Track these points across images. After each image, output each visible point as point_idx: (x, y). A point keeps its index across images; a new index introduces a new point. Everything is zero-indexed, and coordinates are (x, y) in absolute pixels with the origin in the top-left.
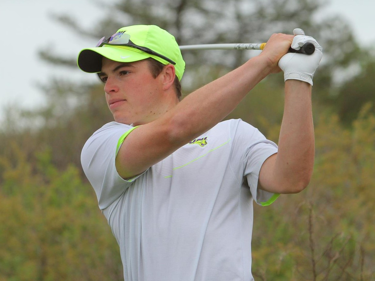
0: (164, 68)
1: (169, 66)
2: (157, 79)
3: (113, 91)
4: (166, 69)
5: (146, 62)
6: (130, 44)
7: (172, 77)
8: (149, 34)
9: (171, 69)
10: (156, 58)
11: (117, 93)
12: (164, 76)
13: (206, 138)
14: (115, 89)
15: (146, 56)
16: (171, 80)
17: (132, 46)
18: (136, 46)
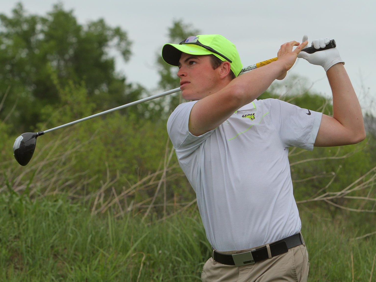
0: (222, 64)
1: (226, 62)
2: (215, 70)
3: (183, 75)
4: (223, 64)
5: (208, 57)
6: (198, 43)
7: (227, 71)
8: (214, 39)
9: (227, 65)
10: (216, 55)
11: (185, 77)
12: (222, 69)
13: (254, 114)
14: (185, 74)
15: (209, 53)
16: (226, 73)
17: (199, 44)
18: (202, 45)
